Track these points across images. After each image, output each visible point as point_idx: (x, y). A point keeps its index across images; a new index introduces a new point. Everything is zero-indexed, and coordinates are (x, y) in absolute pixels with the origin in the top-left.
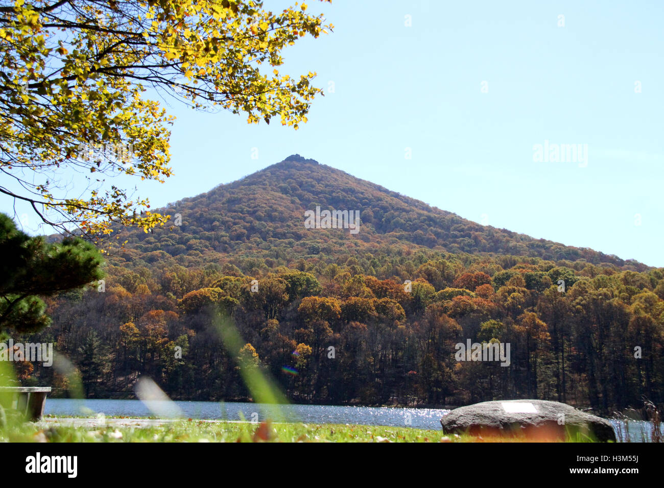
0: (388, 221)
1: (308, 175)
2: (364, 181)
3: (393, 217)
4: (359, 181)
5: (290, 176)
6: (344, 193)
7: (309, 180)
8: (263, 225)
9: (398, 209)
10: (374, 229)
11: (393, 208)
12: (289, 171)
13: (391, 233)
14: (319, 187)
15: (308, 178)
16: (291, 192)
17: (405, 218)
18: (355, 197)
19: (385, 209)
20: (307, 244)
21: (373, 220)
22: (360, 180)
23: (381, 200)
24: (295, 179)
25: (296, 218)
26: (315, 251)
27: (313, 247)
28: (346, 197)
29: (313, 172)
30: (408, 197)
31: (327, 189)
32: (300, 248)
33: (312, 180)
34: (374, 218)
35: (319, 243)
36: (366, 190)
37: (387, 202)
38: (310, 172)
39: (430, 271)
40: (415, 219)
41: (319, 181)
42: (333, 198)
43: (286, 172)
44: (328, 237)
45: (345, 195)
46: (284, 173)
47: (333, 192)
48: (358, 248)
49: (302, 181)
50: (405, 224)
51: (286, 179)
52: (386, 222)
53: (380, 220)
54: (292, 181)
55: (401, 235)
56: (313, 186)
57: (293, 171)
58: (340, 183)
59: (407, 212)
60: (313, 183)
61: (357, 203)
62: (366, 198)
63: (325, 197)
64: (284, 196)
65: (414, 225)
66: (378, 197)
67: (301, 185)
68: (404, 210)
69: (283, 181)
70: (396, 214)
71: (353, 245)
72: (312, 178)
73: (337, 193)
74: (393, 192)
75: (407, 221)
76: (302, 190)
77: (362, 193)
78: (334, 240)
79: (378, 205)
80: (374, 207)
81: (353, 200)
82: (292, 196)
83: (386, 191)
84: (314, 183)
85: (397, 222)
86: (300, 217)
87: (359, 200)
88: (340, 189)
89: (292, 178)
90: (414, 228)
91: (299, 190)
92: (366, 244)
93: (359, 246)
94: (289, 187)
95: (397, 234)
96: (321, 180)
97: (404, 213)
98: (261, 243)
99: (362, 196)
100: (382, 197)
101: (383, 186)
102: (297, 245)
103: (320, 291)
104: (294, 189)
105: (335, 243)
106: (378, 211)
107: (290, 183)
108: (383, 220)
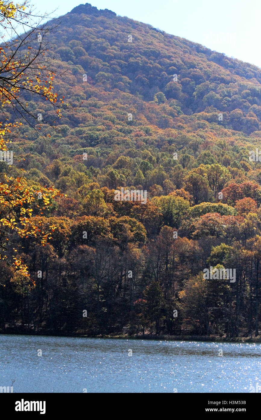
0: (201, 95)
1: (99, 32)
2: (177, 38)
3: (207, 90)
4: (169, 39)
5: (76, 36)
6: (144, 58)
7: (100, 40)
8: (32, 106)
9: (215, 79)
10: (179, 108)
11: (209, 77)
12: (74, 29)
13: (200, 114)
14: (113, 50)
15: (98, 38)
16: (74, 57)
17: (223, 92)
18: (160, 63)
19: (197, 79)
20: (84, 132)
21: (181, 94)
22: (172, 37)
23: (193, 67)
24: (81, 40)
25: (75, 95)
26: (92, 141)
27: (91, 137)
28: (147, 63)
29: (107, 28)
30: (236, 60)
31: (123, 53)
32: (75, 138)
33: (104, 40)
34: (183, 91)
35: (99, 130)
36: (175, 53)
37: (201, 69)
38: (102, 29)
39: (195, 179)
40: (236, 93)
41: (112, 41)
42: (130, 65)
43: (71, 30)
44: (113, 122)
45: (146, 60)
46: (67, 31)
47: (131, 56)
48: (148, 137)
49: (90, 43)
50: (222, 100)
51: (68, 39)
52: (198, 97)
53: (190, 95)
54: (76, 42)
55: (213, 115)
56: (104, 49)
57: (80, 27)
58: (141, 43)
59: (226, 82)
60: (104, 45)
61: (162, 70)
62: (174, 65)
63: (120, 65)
64: (64, 64)
65: (233, 101)
66: (190, 63)
67: (88, 48)
68: (223, 81)
69: (65, 42)
70: (212, 85)
71: (142, 132)
72: (104, 37)
73: (136, 57)
74: (216, 53)
75: (224, 97)
76: (89, 55)
77: (169, 57)
78: (119, 127)
79: (189, 74)
80: (184, 76)
81: (156, 68)
82: (75, 64)
83: (207, 52)
84: (106, 44)
85: (212, 97)
86: (82, 94)
87: (163, 68)
88: (140, 53)
89: (77, 39)
90: (234, 105)
91: (85, 55)
92: (161, 131)
93: (150, 135)
94: (72, 51)
95: (208, 114)
96: (117, 40)
97: (222, 85)
98: (27, 130)
99: (168, 61)
100: (195, 63)
101: (203, 45)
102: (72, 134)
103: (54, 208)
104: (78, 54)
105: (121, 130)
106: (190, 81)
107: (73, 45)
108: (195, 93)
